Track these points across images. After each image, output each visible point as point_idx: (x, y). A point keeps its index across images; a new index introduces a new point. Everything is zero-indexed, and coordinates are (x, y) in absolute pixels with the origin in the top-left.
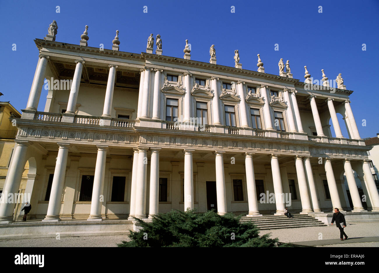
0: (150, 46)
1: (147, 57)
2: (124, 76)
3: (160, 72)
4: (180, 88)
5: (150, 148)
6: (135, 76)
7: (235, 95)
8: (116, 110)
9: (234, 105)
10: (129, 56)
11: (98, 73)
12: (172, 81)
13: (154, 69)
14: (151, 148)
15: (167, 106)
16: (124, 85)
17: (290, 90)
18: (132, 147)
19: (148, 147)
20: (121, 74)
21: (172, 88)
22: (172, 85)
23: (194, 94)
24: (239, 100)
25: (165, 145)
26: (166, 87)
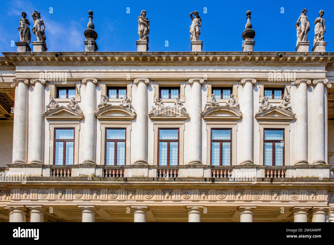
3: (41, 83)
5: (25, 206)
9: (177, 126)
17: (312, 80)
21: (62, 111)
22: (61, 105)
23: (99, 115)
24: (186, 117)
25: (47, 201)
26: (50, 110)
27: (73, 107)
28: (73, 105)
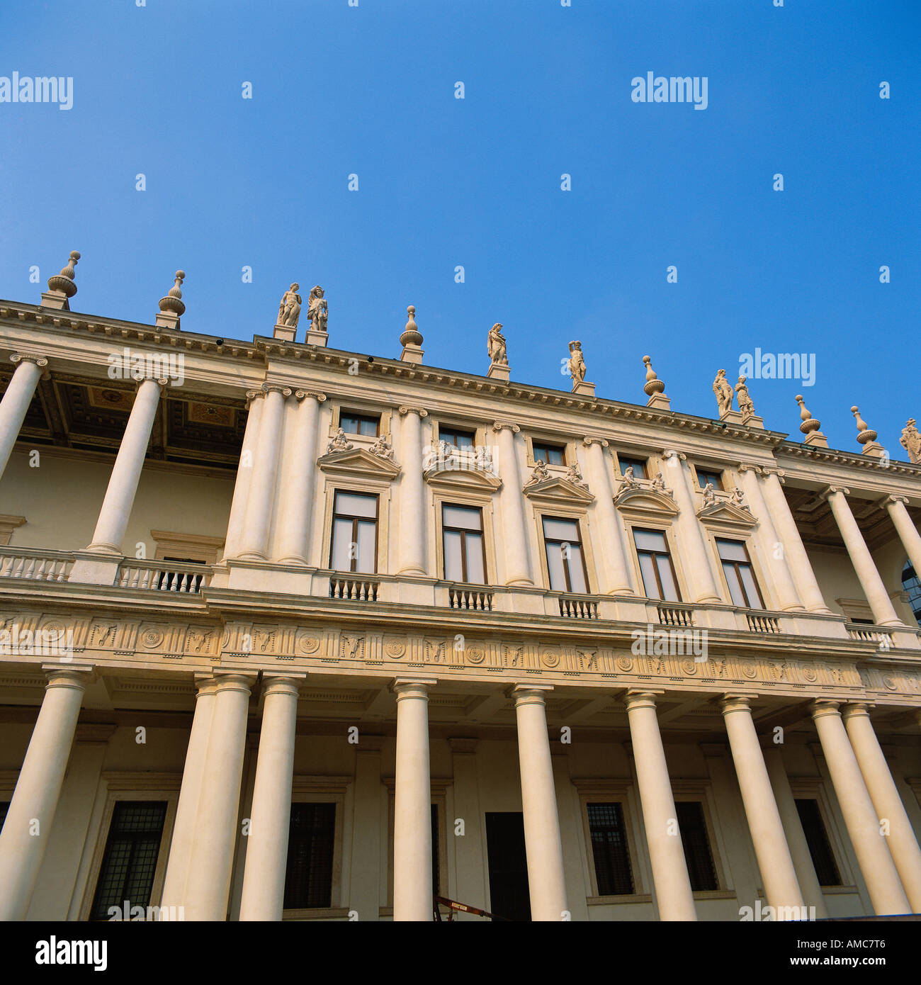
0: (288, 320)
1: (275, 351)
2: (195, 423)
3: (318, 400)
4: (384, 456)
5: (261, 672)
6: (235, 424)
7: (577, 481)
8: (156, 540)
9: (575, 516)
10: (211, 349)
11: (103, 409)
12: (359, 433)
13: (294, 390)
14: (265, 674)
15: (337, 517)
16: (194, 454)
17: (762, 467)
18: (192, 669)
19: (255, 670)
20: (186, 416)
21: (357, 457)
22: (356, 446)
23: (433, 476)
24: (590, 500)
25: (319, 663)
26: (335, 452)
27: (383, 453)
28: (382, 450)
